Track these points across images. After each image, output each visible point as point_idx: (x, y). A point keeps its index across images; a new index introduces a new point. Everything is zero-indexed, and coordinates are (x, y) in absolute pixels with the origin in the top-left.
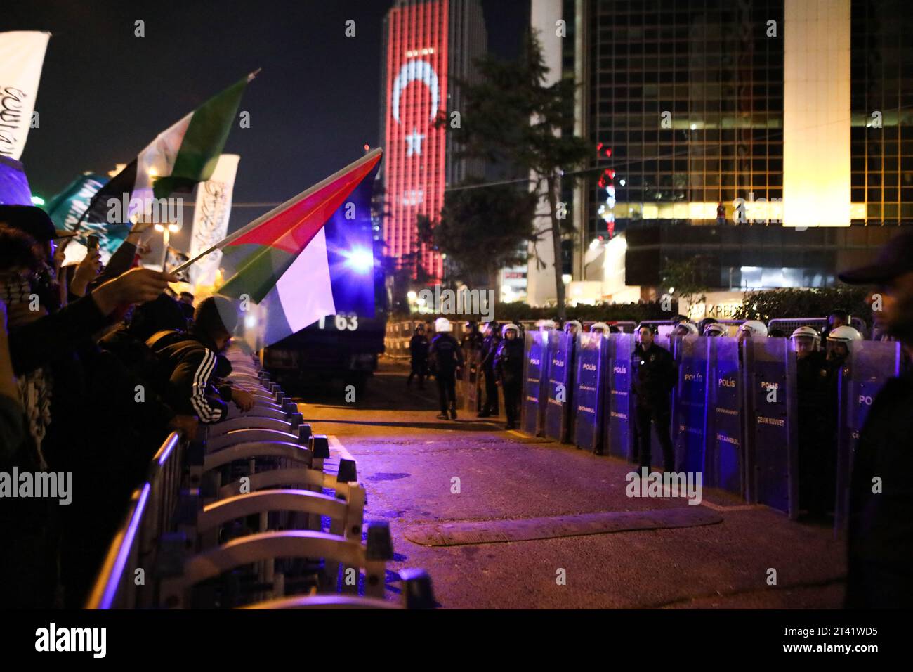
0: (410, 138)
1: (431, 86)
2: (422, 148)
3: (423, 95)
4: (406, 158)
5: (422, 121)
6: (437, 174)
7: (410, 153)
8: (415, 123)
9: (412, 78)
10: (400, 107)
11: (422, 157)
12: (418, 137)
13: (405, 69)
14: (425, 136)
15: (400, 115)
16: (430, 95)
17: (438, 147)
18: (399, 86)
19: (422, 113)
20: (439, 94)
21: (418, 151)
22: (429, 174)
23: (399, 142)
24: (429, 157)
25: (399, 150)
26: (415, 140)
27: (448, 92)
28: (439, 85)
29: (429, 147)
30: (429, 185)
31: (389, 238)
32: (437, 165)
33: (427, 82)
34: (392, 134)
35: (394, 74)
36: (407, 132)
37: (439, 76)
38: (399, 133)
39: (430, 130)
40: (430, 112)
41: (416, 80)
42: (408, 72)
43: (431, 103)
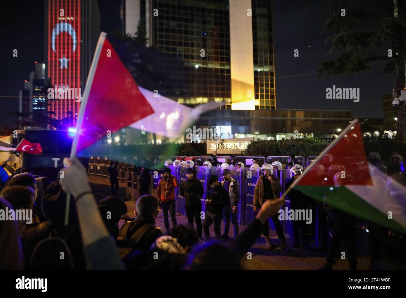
0: (62, 60)
1: (72, 35)
2: (68, 65)
3: (68, 40)
4: (60, 70)
5: (68, 52)
6: (76, 78)
7: (62, 67)
8: (64, 53)
9: (62, 30)
10: (56, 44)
11: (68, 70)
12: (66, 60)
13: (58, 26)
14: (70, 60)
15: (56, 48)
16: (72, 40)
17: (76, 65)
18: (55, 33)
19: (68, 48)
20: (77, 40)
21: (66, 66)
22: (72, 78)
23: (55, 61)
24: (72, 70)
25: (55, 66)
26: (64, 61)
27: (81, 39)
28: (77, 35)
29: (72, 65)
30: (72, 84)
32: (76, 74)
33: (70, 33)
34: (51, 57)
35: (52, 27)
36: (60, 57)
37: (76, 31)
38: (55, 57)
39: (72, 57)
40: (72, 48)
41: (64, 32)
42: (60, 27)
43: (72, 44)
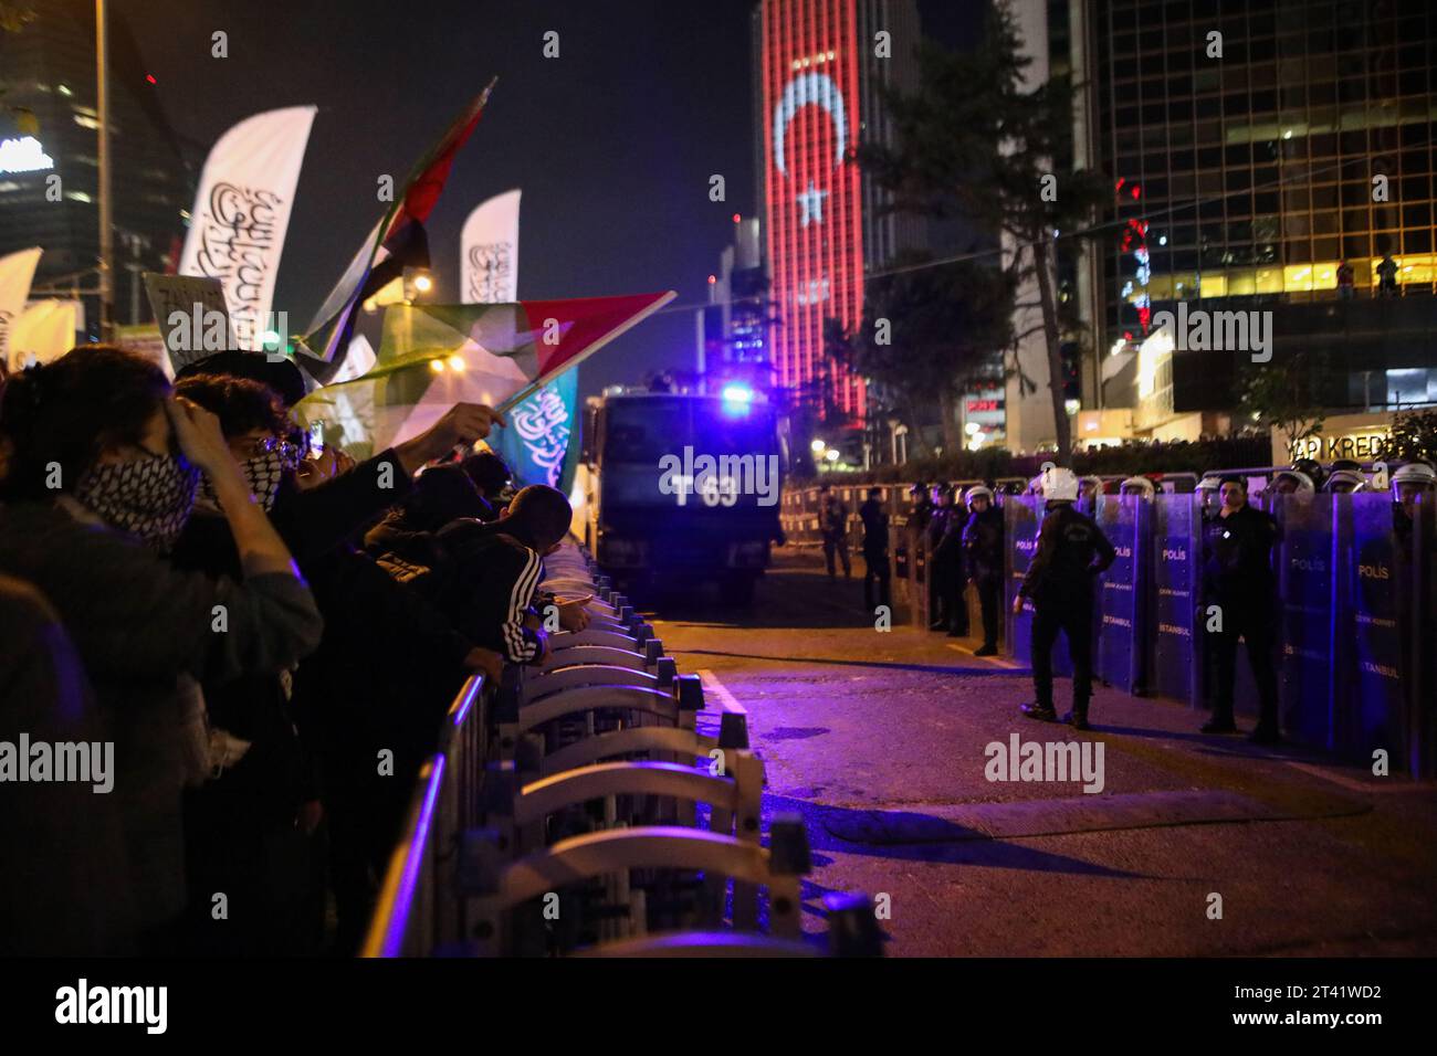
0: (804, 198)
1: (833, 111)
2: (824, 212)
3: (821, 128)
4: (800, 230)
5: (823, 170)
6: (850, 251)
7: (805, 221)
8: (810, 173)
9: (803, 102)
10: (786, 150)
11: (824, 227)
12: (817, 196)
13: (790, 90)
14: (828, 192)
15: (787, 163)
16: (833, 125)
17: (849, 208)
18: (784, 113)
19: (822, 156)
20: (847, 123)
21: (818, 217)
22: (837, 253)
23: (787, 205)
24: (836, 224)
25: (787, 219)
26: (812, 201)
27: (861, 119)
28: (846, 108)
29: (836, 210)
30: (838, 270)
31: (779, 358)
32: (849, 236)
33: (827, 105)
34: (775, 193)
35: (773, 99)
36: (799, 190)
37: (845, 95)
38: (787, 190)
39: (835, 181)
40: (834, 154)
41: (809, 104)
42: (796, 93)
43: (834, 139)
